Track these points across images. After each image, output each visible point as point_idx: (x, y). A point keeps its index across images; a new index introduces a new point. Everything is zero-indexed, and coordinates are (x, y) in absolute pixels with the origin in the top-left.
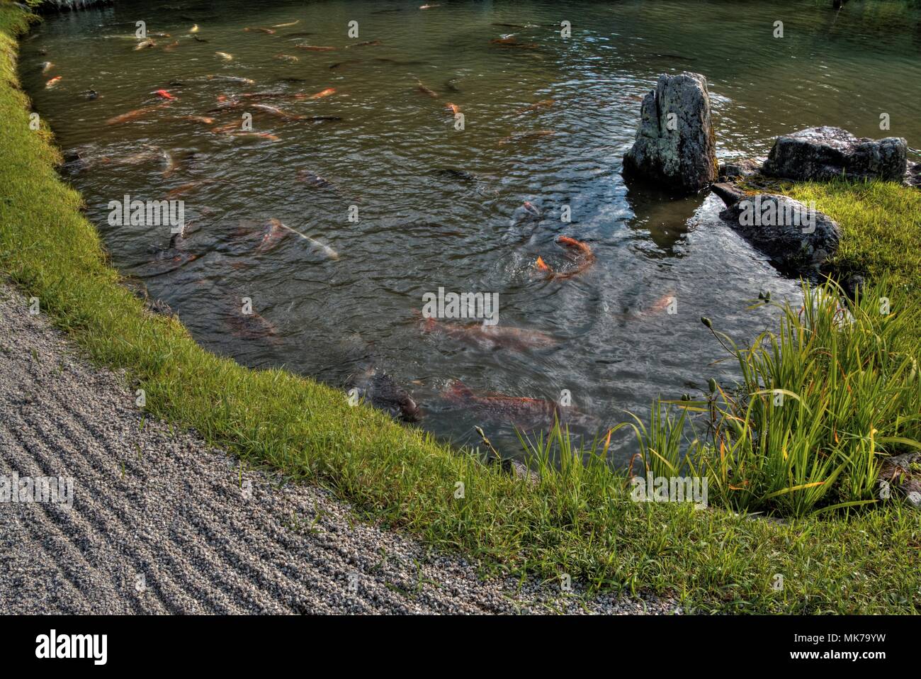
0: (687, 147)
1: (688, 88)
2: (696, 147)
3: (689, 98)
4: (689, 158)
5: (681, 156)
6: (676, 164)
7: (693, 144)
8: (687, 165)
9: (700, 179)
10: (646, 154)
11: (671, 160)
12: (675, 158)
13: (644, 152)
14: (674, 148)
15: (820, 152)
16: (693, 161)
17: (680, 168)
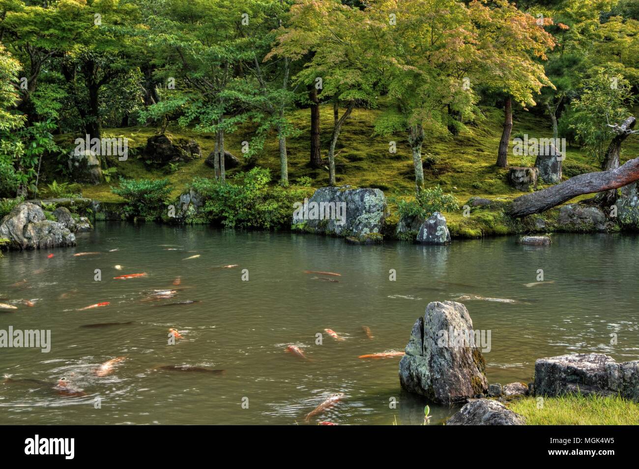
0: (435, 362)
1: (437, 312)
2: (443, 363)
3: (437, 321)
4: (438, 373)
5: (431, 371)
6: (428, 378)
7: (440, 359)
8: (436, 379)
9: (450, 392)
10: (410, 371)
11: (425, 375)
12: (427, 373)
13: (409, 368)
14: (427, 365)
15: (565, 372)
16: (442, 375)
17: (431, 381)
